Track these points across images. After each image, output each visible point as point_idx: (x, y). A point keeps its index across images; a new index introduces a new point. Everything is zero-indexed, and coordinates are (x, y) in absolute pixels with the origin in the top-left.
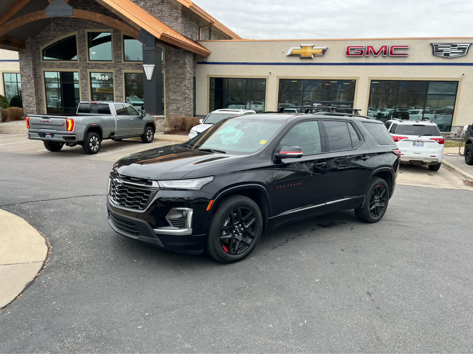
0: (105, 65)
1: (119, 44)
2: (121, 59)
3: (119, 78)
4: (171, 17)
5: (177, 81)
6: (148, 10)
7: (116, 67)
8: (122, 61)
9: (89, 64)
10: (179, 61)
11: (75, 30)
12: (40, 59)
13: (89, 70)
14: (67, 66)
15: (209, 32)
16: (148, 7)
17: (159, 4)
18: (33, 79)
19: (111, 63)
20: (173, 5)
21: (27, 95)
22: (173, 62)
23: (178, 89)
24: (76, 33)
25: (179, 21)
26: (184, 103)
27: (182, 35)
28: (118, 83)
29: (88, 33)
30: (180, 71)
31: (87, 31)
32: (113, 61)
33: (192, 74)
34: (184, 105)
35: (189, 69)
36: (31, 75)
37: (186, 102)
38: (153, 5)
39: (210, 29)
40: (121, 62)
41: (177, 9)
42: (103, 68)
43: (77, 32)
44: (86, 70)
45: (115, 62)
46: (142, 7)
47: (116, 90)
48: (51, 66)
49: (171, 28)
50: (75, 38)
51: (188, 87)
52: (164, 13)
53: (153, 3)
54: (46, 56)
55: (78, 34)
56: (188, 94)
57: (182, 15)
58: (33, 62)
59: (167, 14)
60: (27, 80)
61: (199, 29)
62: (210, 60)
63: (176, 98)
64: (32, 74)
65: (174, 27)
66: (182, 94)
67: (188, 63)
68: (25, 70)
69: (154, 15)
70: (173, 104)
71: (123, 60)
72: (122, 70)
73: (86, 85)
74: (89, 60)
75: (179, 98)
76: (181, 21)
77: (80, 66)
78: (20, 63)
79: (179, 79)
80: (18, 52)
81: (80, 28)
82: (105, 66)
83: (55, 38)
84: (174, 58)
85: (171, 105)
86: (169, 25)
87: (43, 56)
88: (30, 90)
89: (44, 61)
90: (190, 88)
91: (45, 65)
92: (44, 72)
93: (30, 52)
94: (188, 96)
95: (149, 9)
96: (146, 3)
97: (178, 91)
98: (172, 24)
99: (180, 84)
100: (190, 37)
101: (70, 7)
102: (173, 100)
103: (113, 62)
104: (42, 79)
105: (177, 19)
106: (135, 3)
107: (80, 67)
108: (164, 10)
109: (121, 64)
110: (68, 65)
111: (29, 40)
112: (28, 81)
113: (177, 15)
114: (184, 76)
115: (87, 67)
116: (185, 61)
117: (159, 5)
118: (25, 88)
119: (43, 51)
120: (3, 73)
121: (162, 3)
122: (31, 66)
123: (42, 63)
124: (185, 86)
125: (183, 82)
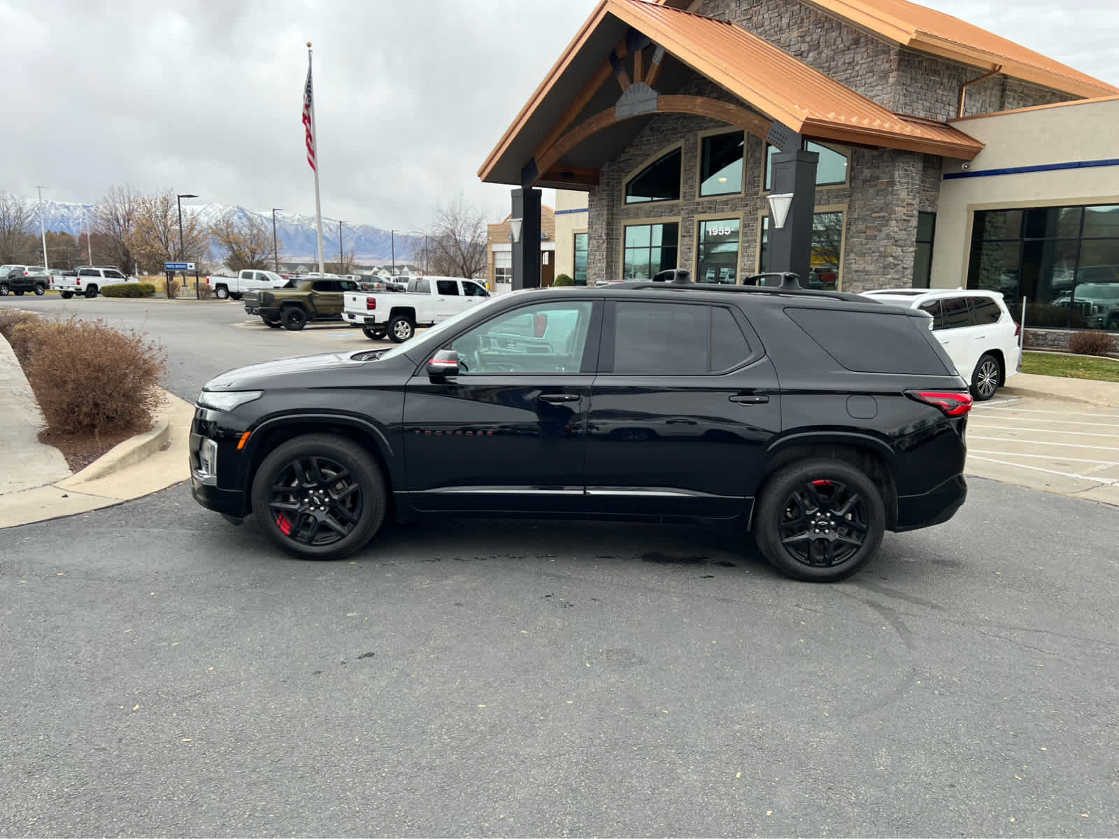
0: (726, 203)
1: (758, 155)
2: (758, 186)
3: (750, 230)
4: (871, 74)
5: (870, 228)
6: (823, 68)
7: (747, 205)
8: (759, 190)
9: (698, 204)
10: (878, 178)
11: (681, 137)
12: (621, 204)
13: (697, 217)
14: (661, 212)
15: (998, 94)
16: (825, 60)
17: (849, 49)
18: (606, 243)
19: (738, 198)
20: (880, 45)
21: (595, 274)
22: (864, 182)
23: (872, 245)
24: (680, 143)
25: (891, 80)
26: (881, 279)
27: (895, 114)
28: (748, 241)
29: (704, 139)
30: (879, 202)
31: (702, 134)
32: (743, 192)
33: (916, 206)
34: (881, 283)
35: (903, 194)
36: (603, 235)
37: (889, 276)
38: (835, 53)
39: (1003, 84)
40: (756, 193)
41: (886, 51)
42: (723, 211)
43: (683, 139)
44: (693, 217)
45: (746, 195)
46: (811, 64)
47: (742, 257)
48: (636, 216)
49: (870, 101)
50: (680, 154)
51: (896, 241)
52: (857, 68)
53: (834, 50)
54: (633, 195)
55: (685, 144)
56: (895, 258)
57: (899, 65)
58: (608, 210)
59: (864, 69)
60: (597, 244)
61: (961, 91)
62: (979, 164)
63: (864, 267)
64: (605, 234)
65: (878, 98)
66: (880, 256)
67: (903, 180)
68: (594, 226)
69: (833, 77)
70: (856, 281)
71: (761, 188)
72: (759, 211)
73: (689, 249)
74: (700, 196)
75: (871, 268)
76: (895, 79)
77: (682, 209)
78: (589, 214)
79: (875, 221)
80: (588, 193)
81: (690, 131)
82: (727, 205)
83: (647, 159)
84: (867, 173)
85: (851, 284)
86: (867, 95)
87: (627, 194)
88: (599, 265)
89: (627, 206)
90: (906, 240)
91: (627, 214)
92: (625, 227)
93: (605, 190)
94: (896, 262)
95: (825, 65)
96: (820, 53)
97: (870, 251)
98: (872, 91)
99: (876, 233)
100: (922, 115)
101: (655, 94)
102: (856, 271)
103: (743, 195)
104: (619, 242)
105: (884, 76)
106: (799, 58)
107: (682, 212)
108: (857, 62)
109: (758, 198)
110: (663, 211)
111: (605, 168)
112: (598, 246)
113: (887, 66)
114: (886, 214)
115: (695, 211)
116: (892, 176)
117: (846, 52)
118: (592, 261)
119: (627, 186)
120: (575, 235)
121: (854, 46)
122: (605, 217)
123: (623, 210)
124: (888, 237)
125: (884, 228)
